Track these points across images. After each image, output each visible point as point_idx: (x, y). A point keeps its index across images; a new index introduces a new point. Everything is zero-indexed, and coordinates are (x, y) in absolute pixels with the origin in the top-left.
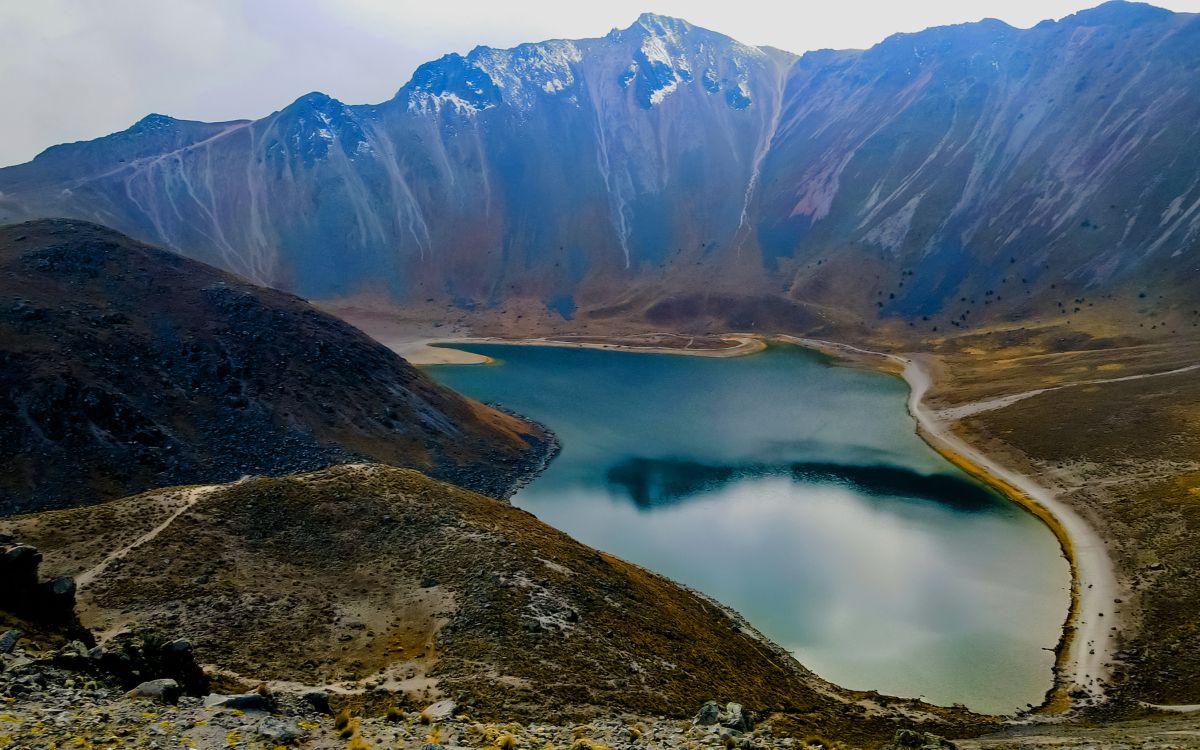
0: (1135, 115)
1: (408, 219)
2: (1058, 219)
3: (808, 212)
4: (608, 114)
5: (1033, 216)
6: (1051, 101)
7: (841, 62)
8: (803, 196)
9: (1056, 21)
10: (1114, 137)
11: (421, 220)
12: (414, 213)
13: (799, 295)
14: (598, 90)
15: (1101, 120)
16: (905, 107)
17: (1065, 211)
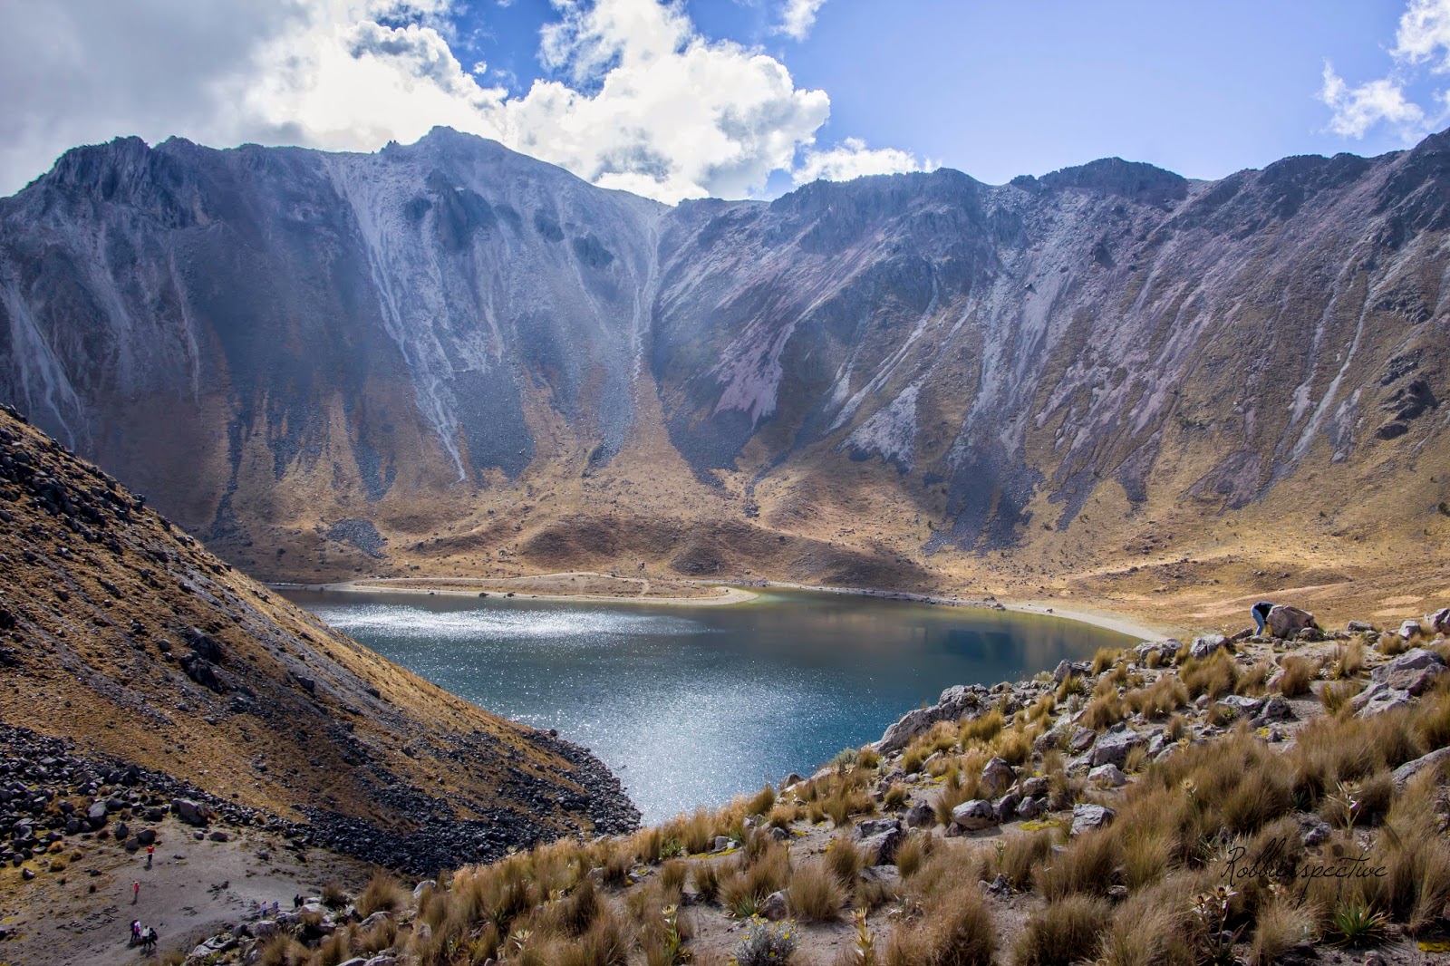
0: (1188, 289)
1: (43, 385)
2: (1138, 416)
3: (745, 405)
4: (391, 254)
5: (1099, 412)
6: (1063, 270)
7: (738, 215)
8: (729, 383)
9: (1037, 178)
10: (1172, 314)
11: (66, 390)
12: (54, 376)
13: (777, 520)
14: (374, 220)
15: (1144, 294)
16: (856, 271)
17: (1146, 405)
